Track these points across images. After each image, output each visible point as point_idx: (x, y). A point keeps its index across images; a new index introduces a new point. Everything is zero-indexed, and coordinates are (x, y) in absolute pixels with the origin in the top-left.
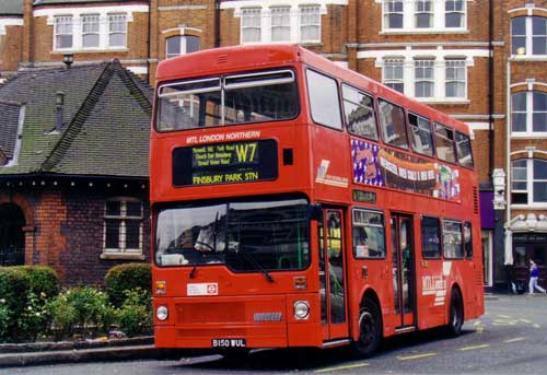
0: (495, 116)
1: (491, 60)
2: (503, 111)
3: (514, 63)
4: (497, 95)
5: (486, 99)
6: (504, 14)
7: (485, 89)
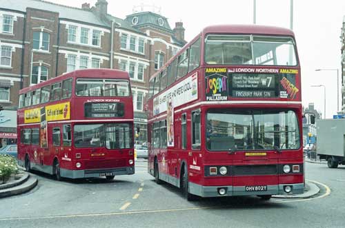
0: (24, 76)
1: (23, 50)
2: (28, 73)
3: (35, 53)
4: (25, 66)
5: (20, 67)
6: (31, 29)
7: (20, 63)
